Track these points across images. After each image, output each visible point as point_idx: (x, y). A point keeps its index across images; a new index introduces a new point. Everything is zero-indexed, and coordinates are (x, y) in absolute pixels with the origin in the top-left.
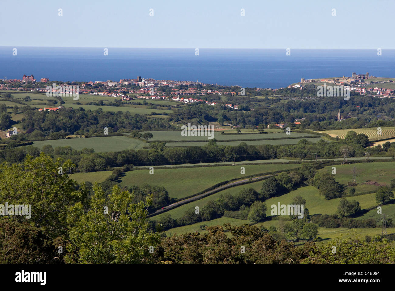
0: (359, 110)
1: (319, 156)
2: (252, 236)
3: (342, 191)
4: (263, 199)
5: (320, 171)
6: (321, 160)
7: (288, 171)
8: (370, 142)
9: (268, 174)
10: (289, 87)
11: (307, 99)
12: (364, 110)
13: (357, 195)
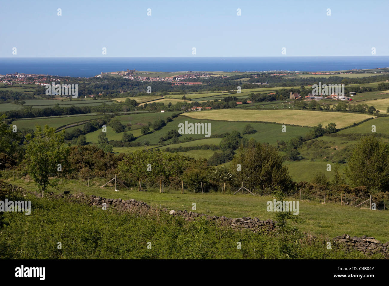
0: (131, 88)
1: (112, 111)
2: (92, 151)
3: (124, 128)
4: (84, 134)
5: (113, 118)
6: (113, 113)
7: (97, 119)
8: (138, 104)
9: (86, 121)
10: (95, 77)
11: (105, 83)
12: (134, 88)
13: (132, 130)
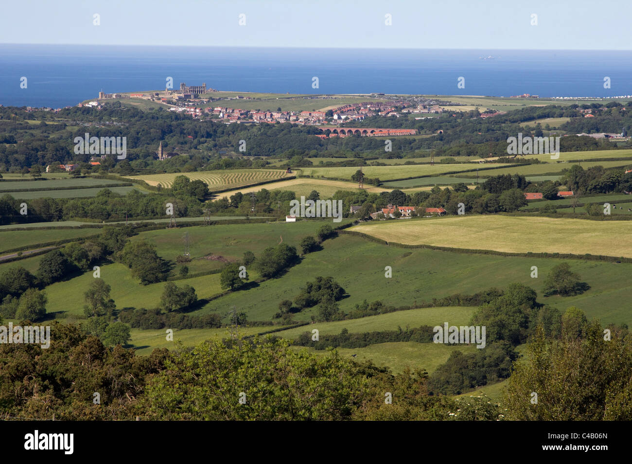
0: (192, 143)
1: (130, 216)
2: (66, 341)
3: (168, 271)
4: (42, 286)
5: (133, 239)
6: (134, 222)
7: (81, 240)
8: (211, 193)
9: (48, 245)
10: (80, 106)
11: (109, 126)
12: (200, 143)
13: (192, 276)
